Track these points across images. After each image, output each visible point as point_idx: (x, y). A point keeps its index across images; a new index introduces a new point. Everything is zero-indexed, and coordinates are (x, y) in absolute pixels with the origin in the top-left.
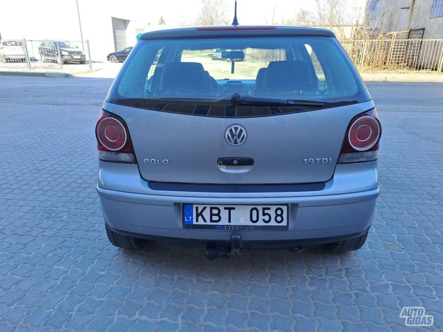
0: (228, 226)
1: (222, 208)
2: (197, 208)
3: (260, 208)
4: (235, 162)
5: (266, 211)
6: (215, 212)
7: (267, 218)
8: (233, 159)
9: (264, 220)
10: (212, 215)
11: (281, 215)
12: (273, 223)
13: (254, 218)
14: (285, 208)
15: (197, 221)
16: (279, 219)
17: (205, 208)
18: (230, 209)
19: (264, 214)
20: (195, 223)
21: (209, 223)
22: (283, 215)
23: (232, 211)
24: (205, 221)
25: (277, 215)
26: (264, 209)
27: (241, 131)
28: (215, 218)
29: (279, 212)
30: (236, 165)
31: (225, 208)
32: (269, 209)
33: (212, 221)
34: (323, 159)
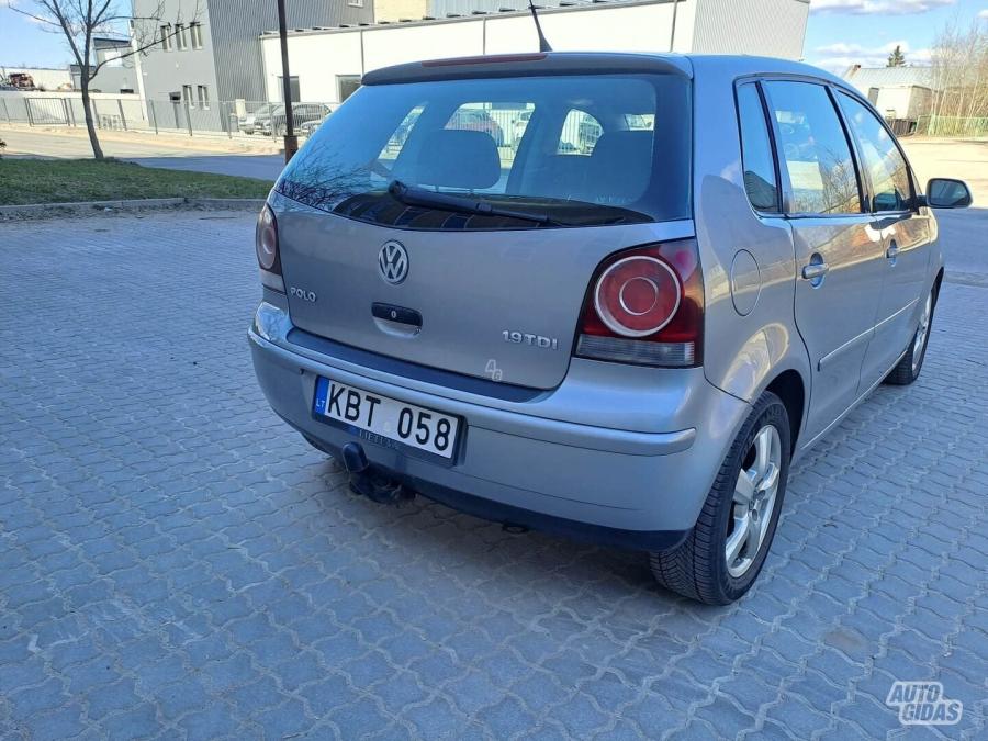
0: (364, 431)
1: (363, 395)
2: (333, 386)
3: (416, 411)
4: (394, 314)
5: (424, 421)
6: (354, 400)
7: (422, 433)
8: (390, 308)
9: (417, 436)
10: (349, 405)
11: (445, 435)
12: (430, 447)
13: (404, 431)
14: (454, 423)
15: (330, 411)
16: (441, 441)
17: (342, 390)
18: (374, 401)
19: (420, 426)
20: (327, 413)
21: (342, 419)
22: (449, 436)
23: (375, 405)
24: (339, 414)
25: (440, 434)
26: (422, 415)
27: (399, 254)
28: (352, 412)
29: (443, 428)
30: (394, 320)
31: (368, 398)
32: (429, 417)
33: (347, 416)
34: (540, 338)
